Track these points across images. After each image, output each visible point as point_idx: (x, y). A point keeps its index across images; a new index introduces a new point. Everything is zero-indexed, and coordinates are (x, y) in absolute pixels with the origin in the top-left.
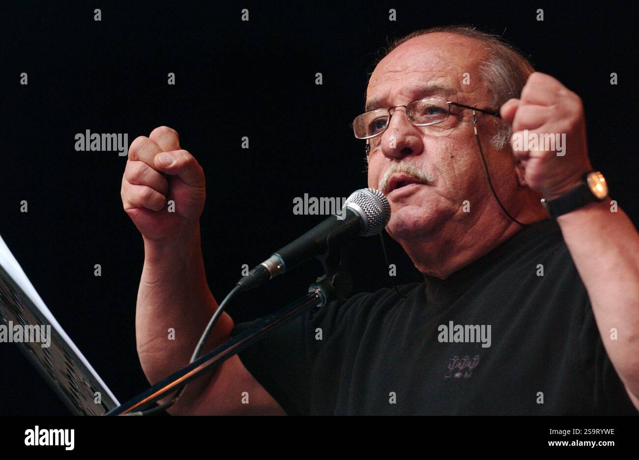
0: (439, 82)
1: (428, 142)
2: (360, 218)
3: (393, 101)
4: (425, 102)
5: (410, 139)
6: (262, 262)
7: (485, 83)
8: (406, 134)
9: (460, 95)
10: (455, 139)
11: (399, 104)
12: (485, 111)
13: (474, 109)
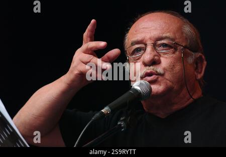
0: (168, 35)
1: (162, 59)
2: (140, 93)
3: (146, 41)
4: (159, 42)
5: (156, 57)
6: (102, 109)
7: (184, 35)
8: (155, 56)
9: (177, 41)
10: (175, 58)
11: (149, 43)
12: (185, 47)
13: (182, 46)
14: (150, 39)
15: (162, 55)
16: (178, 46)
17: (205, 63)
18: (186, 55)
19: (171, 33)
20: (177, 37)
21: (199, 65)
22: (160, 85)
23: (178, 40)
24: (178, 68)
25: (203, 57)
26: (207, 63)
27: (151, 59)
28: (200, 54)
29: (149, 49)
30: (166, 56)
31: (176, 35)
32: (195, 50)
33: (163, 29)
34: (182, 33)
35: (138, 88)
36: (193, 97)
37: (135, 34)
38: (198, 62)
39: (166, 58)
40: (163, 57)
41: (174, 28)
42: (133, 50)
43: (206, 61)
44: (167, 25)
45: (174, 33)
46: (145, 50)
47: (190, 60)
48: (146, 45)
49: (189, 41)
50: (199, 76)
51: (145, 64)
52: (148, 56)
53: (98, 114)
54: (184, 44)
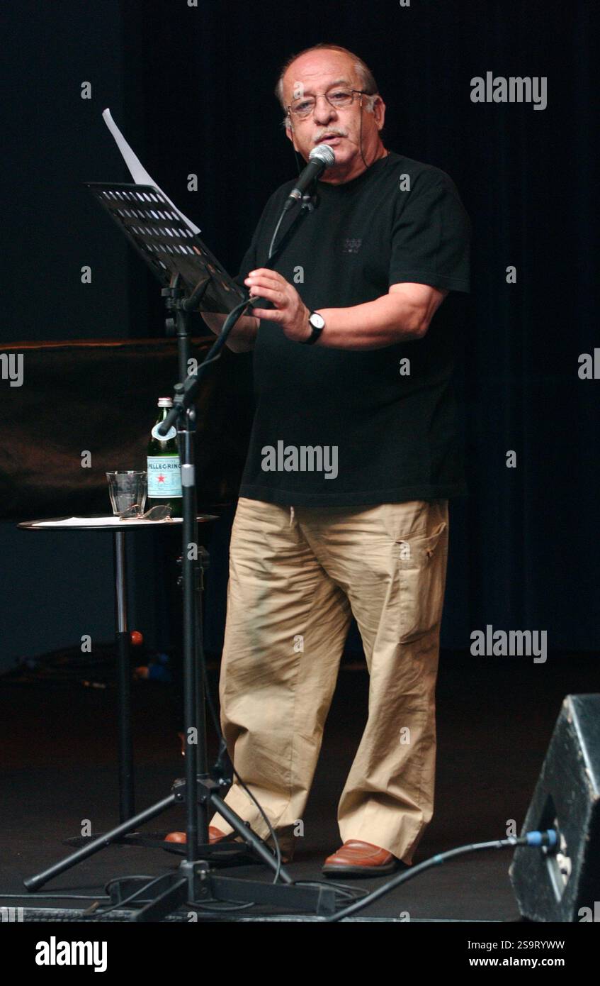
8: (331, 111)
10: (353, 110)
11: (320, 94)
12: (362, 93)
13: (359, 92)
14: (320, 88)
15: (338, 108)
16: (354, 93)
17: (383, 106)
18: (364, 103)
20: (352, 80)
21: (378, 109)
22: (343, 150)
23: (352, 85)
25: (381, 100)
26: (385, 106)
27: (326, 115)
28: (377, 97)
29: (321, 102)
30: (342, 108)
32: (371, 94)
34: (356, 74)
35: (320, 156)
38: (376, 107)
39: (343, 111)
40: (340, 111)
43: (384, 103)
45: (349, 76)
46: (314, 103)
47: (370, 108)
48: (315, 97)
49: (364, 83)
50: (380, 126)
51: (318, 123)
52: (321, 112)
53: (289, 202)
54: (360, 89)
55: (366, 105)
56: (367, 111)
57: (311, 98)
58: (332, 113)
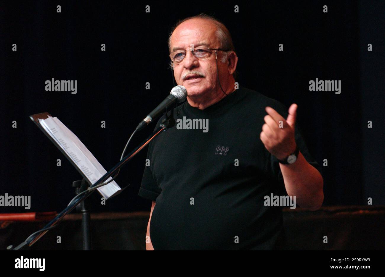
1: (201, 62)
7: (217, 39)
8: (194, 61)
9: (211, 46)
10: (210, 61)
11: (189, 49)
12: (219, 50)
13: (216, 50)
14: (190, 46)
15: (200, 59)
16: (212, 50)
17: (237, 58)
18: (219, 57)
19: (207, 40)
20: (212, 42)
21: (232, 61)
24: (215, 67)
25: (235, 54)
26: (238, 59)
27: (191, 64)
28: (232, 52)
29: (188, 54)
30: (203, 59)
31: (211, 40)
32: (226, 50)
33: (199, 36)
34: (216, 38)
36: (226, 93)
37: (177, 41)
38: (230, 59)
39: (204, 61)
40: (201, 60)
41: (209, 35)
42: (175, 55)
43: (238, 56)
44: (203, 33)
45: (209, 39)
46: (185, 54)
47: (224, 60)
48: (185, 51)
49: (221, 44)
50: (232, 72)
51: (186, 68)
52: (187, 61)
54: (217, 48)
55: (221, 57)
56: (221, 62)
57: (183, 51)
58: (195, 63)
